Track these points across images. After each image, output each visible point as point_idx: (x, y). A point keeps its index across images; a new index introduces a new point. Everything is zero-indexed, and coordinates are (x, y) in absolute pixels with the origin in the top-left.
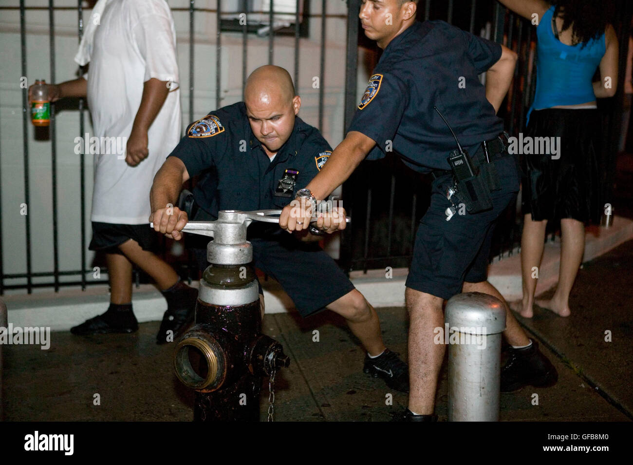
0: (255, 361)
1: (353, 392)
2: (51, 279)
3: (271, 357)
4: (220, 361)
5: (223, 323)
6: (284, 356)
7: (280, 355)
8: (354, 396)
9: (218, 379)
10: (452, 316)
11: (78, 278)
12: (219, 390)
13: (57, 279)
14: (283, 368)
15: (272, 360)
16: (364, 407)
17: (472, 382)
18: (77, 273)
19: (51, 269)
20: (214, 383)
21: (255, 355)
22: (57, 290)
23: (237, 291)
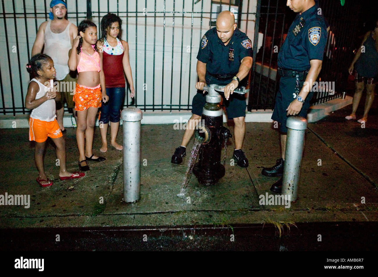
0: (221, 135)
1: (251, 149)
2: (152, 107)
3: (226, 134)
4: (209, 135)
5: (211, 122)
6: (230, 134)
7: (229, 133)
8: (252, 150)
9: (208, 140)
10: (289, 123)
11: (160, 107)
12: (208, 144)
13: (153, 107)
14: (230, 138)
15: (226, 135)
16: (255, 154)
17: (294, 146)
18: (160, 105)
19: (152, 104)
20: (207, 141)
21: (221, 133)
22: (153, 111)
23: (216, 111)
